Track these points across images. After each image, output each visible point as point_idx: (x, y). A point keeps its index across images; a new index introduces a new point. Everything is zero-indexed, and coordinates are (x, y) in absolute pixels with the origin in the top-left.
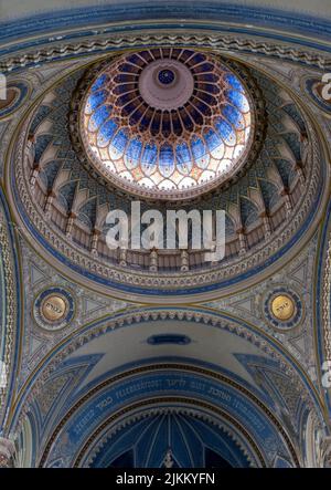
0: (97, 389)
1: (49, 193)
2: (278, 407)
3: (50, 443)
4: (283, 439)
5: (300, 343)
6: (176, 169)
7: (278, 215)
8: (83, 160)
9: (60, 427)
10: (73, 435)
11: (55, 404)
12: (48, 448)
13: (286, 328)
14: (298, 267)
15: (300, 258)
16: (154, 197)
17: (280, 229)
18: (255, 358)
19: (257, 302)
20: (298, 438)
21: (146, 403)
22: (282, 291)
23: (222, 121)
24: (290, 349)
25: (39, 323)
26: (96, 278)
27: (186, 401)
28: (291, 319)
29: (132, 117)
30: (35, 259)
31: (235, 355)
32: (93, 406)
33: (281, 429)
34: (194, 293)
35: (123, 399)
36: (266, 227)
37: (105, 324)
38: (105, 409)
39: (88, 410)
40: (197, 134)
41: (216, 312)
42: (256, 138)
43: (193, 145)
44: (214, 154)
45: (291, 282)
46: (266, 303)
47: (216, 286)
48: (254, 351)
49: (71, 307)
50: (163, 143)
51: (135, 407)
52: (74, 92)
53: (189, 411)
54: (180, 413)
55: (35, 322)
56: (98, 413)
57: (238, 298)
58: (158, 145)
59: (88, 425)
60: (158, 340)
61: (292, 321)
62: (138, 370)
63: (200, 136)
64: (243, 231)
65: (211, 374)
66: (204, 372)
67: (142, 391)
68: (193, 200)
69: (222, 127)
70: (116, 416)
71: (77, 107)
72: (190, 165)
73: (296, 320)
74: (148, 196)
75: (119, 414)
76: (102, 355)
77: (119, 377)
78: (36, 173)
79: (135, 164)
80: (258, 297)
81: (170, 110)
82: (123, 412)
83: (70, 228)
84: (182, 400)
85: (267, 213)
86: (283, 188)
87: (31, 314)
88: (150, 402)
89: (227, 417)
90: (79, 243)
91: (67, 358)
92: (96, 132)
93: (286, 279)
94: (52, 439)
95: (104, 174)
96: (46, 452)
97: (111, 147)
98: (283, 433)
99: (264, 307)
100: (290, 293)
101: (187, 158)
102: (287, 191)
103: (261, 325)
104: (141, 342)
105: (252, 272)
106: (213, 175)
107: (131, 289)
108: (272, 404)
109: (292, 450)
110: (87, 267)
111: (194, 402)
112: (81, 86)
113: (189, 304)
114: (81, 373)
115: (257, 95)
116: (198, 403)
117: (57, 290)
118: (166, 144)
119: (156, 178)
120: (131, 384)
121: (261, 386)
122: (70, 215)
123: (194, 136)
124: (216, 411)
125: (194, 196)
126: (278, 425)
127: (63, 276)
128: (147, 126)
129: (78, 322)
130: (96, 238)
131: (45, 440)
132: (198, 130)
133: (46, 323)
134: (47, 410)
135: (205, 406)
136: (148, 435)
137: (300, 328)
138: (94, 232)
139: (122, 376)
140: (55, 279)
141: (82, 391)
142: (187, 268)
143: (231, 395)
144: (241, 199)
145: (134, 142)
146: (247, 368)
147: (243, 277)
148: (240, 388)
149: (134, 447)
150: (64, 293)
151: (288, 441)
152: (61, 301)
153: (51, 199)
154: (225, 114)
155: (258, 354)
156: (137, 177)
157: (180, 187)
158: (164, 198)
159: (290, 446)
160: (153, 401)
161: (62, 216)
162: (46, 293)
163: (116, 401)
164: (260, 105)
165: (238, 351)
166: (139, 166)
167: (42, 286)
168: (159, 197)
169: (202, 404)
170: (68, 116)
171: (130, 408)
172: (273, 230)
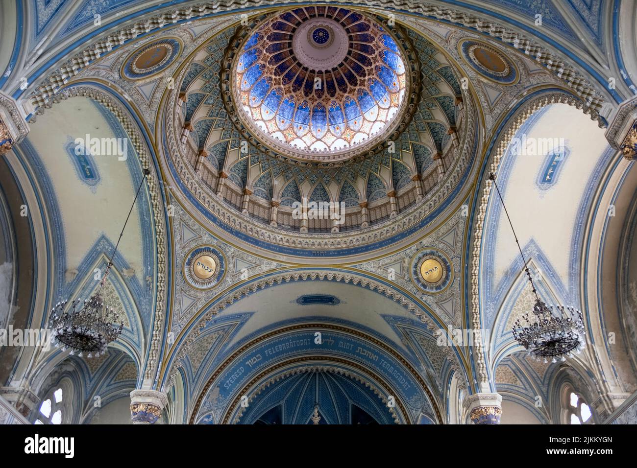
0: (246, 347)
1: (201, 152)
2: (423, 367)
3: (201, 397)
4: (427, 397)
5: (448, 306)
6: (329, 130)
7: (430, 178)
8: (234, 119)
9: (210, 382)
10: (223, 390)
11: (206, 361)
12: (199, 401)
13: (434, 291)
14: (449, 231)
15: (451, 223)
16: (306, 158)
17: (432, 193)
18: (403, 319)
19: (406, 265)
20: (442, 397)
21: (294, 361)
22: (432, 255)
23: (376, 83)
24: (438, 311)
25: (190, 281)
26: (247, 238)
27: (334, 360)
28: (440, 283)
29: (286, 76)
30: (186, 218)
31: (384, 316)
32: (243, 363)
33: (426, 388)
34: (343, 254)
35: (272, 357)
36: (418, 191)
37: (256, 283)
38: (254, 366)
39: (238, 367)
40: (351, 95)
41: (365, 274)
42: (411, 101)
43: (346, 106)
44: (368, 116)
45: (441, 246)
46: (416, 266)
47: (366, 249)
48: (402, 312)
49: (222, 266)
50: (316, 103)
51: (283, 364)
52: (227, 50)
53: (337, 370)
54: (328, 371)
55: (185, 281)
56: (248, 369)
57: (387, 261)
58: (311, 106)
59: (238, 381)
60: (307, 300)
61: (441, 284)
62: (287, 329)
63: (354, 97)
64: (395, 194)
65: (359, 334)
66: (352, 332)
67: (291, 350)
68: (345, 162)
69: (376, 89)
70: (265, 373)
71: (229, 66)
72: (342, 127)
73: (444, 283)
74: (300, 157)
75: (268, 371)
76: (252, 314)
77: (268, 336)
78: (187, 132)
79: (287, 125)
80: (407, 260)
81: (323, 70)
82: (272, 369)
83: (222, 188)
84: (330, 359)
85: (419, 177)
86: (435, 152)
87: (182, 272)
88: (298, 360)
89: (374, 376)
90: (230, 203)
91: (217, 316)
92: (248, 92)
93: (436, 242)
94: (203, 393)
95: (256, 134)
96: (198, 405)
97: (263, 107)
98: (428, 392)
99: (412, 270)
100: (439, 256)
101: (340, 120)
102: (440, 155)
103: (410, 288)
104: (290, 302)
105: (403, 235)
106: (366, 137)
107: (281, 250)
108: (418, 365)
109: (436, 408)
110: (238, 227)
111: (342, 361)
112: (234, 44)
113: (338, 266)
114: (232, 331)
115: (413, 56)
116: (345, 362)
117: (207, 249)
118: (319, 105)
119: (308, 139)
120: (280, 342)
121: (408, 347)
122: (221, 174)
123: (347, 97)
124: (364, 370)
125: (346, 158)
126: (423, 384)
127: (213, 235)
128: (300, 85)
129: (229, 281)
130: (247, 198)
131: (196, 394)
132: (352, 91)
133: (196, 282)
134: (198, 365)
135: (353, 365)
136: (297, 391)
137: (449, 291)
138: (245, 192)
139: (271, 334)
140: (206, 238)
141: (233, 348)
142: (337, 230)
143: (378, 354)
144: (393, 162)
145: (287, 102)
146: (395, 330)
147: (393, 240)
148: (388, 349)
149: (283, 403)
150: (214, 252)
151: (432, 400)
152: (211, 260)
153: (202, 159)
154: (380, 76)
155: (406, 316)
156: (289, 138)
157: (332, 149)
158: (316, 159)
159: (434, 404)
160: (302, 359)
161: (213, 175)
162: (197, 252)
163: (265, 358)
164: (416, 66)
165: (386, 313)
166: (291, 126)
167: (193, 245)
168: (311, 158)
169: (349, 363)
170: (220, 74)
171: (279, 366)
172: (424, 193)
